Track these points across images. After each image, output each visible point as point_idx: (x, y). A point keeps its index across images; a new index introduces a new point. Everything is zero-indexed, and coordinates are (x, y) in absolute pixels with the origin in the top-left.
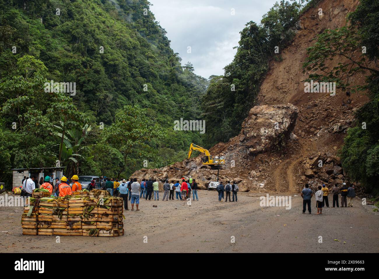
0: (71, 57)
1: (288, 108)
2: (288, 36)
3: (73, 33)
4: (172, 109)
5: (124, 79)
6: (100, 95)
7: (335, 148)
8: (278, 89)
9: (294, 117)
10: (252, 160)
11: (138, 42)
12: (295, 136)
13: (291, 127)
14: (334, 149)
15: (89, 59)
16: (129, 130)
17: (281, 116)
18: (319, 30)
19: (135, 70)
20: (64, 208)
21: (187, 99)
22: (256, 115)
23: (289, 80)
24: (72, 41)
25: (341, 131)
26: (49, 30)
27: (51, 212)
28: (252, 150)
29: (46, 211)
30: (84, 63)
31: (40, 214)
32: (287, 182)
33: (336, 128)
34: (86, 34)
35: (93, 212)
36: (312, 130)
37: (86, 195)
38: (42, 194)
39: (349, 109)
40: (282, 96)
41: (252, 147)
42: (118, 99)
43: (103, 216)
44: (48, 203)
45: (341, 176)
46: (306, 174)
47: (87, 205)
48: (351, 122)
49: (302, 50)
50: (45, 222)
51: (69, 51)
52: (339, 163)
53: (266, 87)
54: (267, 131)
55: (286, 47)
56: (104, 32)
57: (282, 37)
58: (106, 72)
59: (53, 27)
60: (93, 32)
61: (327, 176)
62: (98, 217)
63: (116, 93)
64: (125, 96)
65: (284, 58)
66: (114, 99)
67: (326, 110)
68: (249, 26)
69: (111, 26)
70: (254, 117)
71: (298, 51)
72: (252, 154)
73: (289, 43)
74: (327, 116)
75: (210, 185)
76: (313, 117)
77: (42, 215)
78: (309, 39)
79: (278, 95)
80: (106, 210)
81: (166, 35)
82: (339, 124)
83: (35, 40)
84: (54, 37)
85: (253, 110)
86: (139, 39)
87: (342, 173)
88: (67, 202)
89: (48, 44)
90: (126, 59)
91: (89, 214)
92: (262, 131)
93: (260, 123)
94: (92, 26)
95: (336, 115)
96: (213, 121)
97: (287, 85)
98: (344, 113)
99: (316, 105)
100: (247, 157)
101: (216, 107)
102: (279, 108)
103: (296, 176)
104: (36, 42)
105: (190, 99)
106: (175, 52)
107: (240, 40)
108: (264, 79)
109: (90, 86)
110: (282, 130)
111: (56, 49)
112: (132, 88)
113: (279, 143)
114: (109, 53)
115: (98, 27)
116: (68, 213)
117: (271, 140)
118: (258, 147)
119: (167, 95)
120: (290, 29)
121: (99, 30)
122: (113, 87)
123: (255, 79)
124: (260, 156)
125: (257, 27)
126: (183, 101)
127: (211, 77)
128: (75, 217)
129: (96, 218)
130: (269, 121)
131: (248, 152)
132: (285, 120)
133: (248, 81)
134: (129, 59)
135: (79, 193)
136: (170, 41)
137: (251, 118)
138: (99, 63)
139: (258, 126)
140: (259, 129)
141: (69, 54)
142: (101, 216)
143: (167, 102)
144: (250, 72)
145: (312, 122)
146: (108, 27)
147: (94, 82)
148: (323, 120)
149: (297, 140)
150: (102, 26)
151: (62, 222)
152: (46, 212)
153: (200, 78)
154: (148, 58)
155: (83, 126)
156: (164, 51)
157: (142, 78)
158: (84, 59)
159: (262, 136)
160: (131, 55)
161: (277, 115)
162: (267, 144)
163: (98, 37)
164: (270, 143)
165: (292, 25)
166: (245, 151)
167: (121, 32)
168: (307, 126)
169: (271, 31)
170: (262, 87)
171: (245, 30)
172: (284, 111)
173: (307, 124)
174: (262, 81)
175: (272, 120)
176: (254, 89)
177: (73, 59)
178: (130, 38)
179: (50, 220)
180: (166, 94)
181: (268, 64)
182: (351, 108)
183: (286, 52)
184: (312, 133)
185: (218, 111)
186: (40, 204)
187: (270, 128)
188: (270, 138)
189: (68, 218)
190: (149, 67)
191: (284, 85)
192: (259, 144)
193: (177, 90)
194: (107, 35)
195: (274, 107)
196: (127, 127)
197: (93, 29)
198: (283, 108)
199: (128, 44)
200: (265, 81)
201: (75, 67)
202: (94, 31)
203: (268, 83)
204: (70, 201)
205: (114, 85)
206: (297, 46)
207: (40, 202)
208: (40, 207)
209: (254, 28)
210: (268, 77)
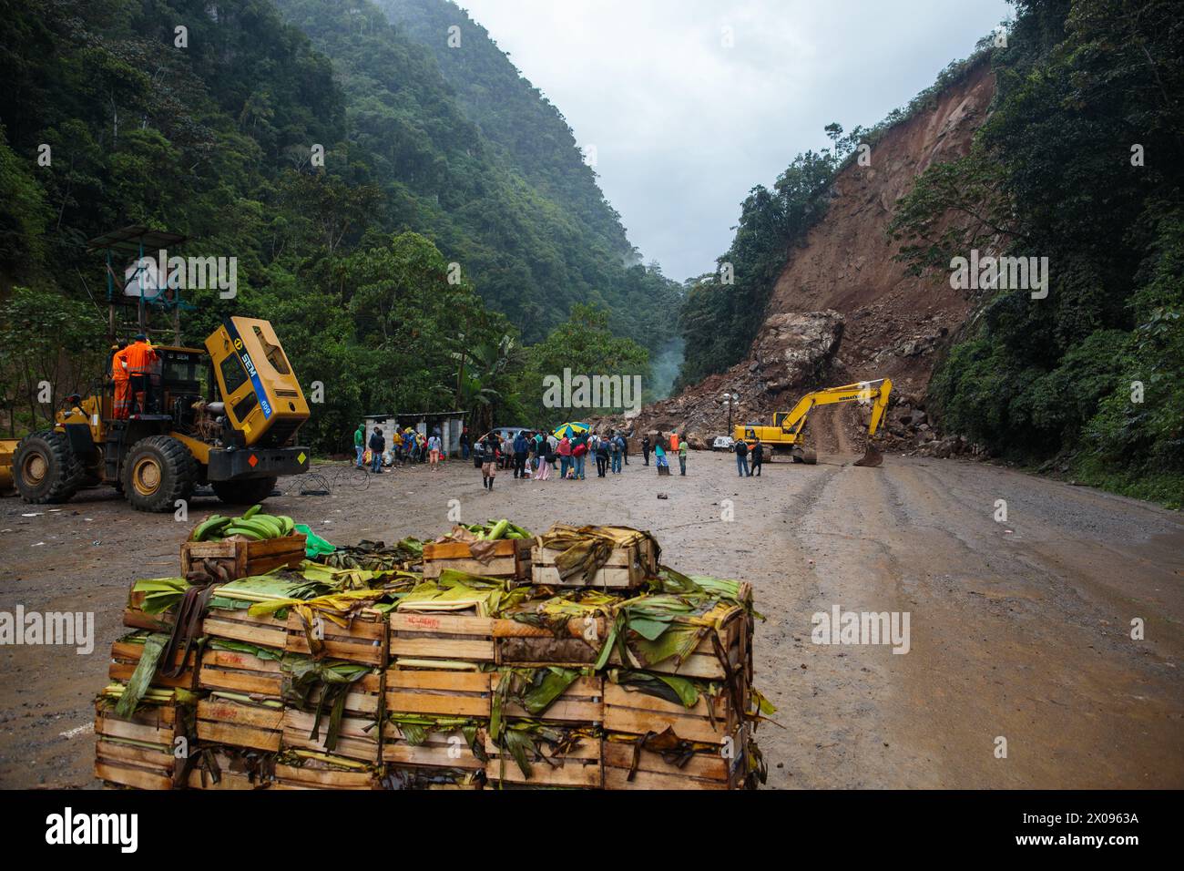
0: (482, 251)
1: (829, 317)
2: (817, 208)
3: (483, 216)
4: (630, 328)
5: (559, 284)
6: (526, 307)
7: (909, 380)
8: (802, 290)
9: (839, 330)
10: (771, 401)
11: (580, 230)
12: (840, 361)
13: (835, 347)
14: (907, 383)
15: (508, 254)
16: (580, 348)
17: (820, 330)
18: (868, 197)
19: (576, 271)
20: (356, 673)
21: (653, 313)
22: (776, 328)
23: (819, 276)
24: (482, 228)
25: (917, 353)
26: (449, 212)
27: (270, 684)
28: (771, 384)
29: (247, 676)
30: (499, 261)
31: (205, 693)
32: (835, 437)
33: (908, 348)
34: (503, 218)
35: (563, 711)
36: (865, 352)
37: (508, 566)
38: (238, 552)
39: (925, 319)
40: (808, 301)
41: (771, 379)
42: (551, 315)
43: (645, 756)
44: (259, 623)
45: (924, 426)
46: (864, 423)
47: (519, 657)
48: (933, 339)
49: (839, 229)
50: (234, 751)
51: (479, 243)
52: (919, 405)
53: (783, 288)
54: (796, 354)
55: (814, 225)
56: (529, 215)
57: (807, 211)
58: (532, 274)
59: (454, 208)
60: (513, 215)
61: (902, 426)
62: (603, 760)
63: (549, 305)
64: (562, 309)
65: (810, 242)
66: (545, 314)
67: (887, 321)
68: (755, 192)
69: (540, 208)
70: (773, 331)
71: (834, 231)
72: (771, 390)
73: (819, 219)
74: (889, 330)
75: (716, 441)
76: (865, 332)
77: (218, 705)
78: (851, 213)
79: (802, 300)
80: (670, 707)
81: (620, 221)
82: (914, 342)
83: (428, 228)
84: (456, 222)
85: (770, 321)
86: (580, 226)
87: (926, 422)
88: (379, 627)
89: (448, 234)
90: (562, 255)
91: (531, 732)
92: (788, 353)
93: (785, 341)
94: (512, 207)
95: (903, 329)
96: (699, 343)
97: (817, 284)
98: (918, 324)
99: (868, 314)
100: (764, 395)
101: (704, 320)
102: (814, 316)
103: (849, 427)
104: (429, 230)
105: (657, 314)
106: (633, 245)
107: (741, 215)
108: (780, 276)
109: (511, 294)
110: (821, 352)
111: (460, 240)
112: (572, 298)
113: (817, 372)
114: (537, 245)
115: (521, 209)
116: (383, 703)
117: (804, 369)
118: (781, 380)
119: (623, 308)
120: (820, 197)
121: (522, 212)
122: (543, 296)
123: (766, 276)
124: (785, 394)
125: (768, 195)
126: (647, 316)
127: (687, 281)
128: (437, 738)
129: (593, 762)
130: (798, 338)
131: (766, 388)
132: (826, 336)
133: (754, 280)
134: (566, 255)
135: (467, 554)
136: (626, 230)
137: (768, 334)
138: (522, 261)
139: (781, 347)
140: (782, 351)
141: (478, 246)
142: (629, 752)
143: (623, 318)
144: (757, 265)
145: (863, 340)
146: (535, 208)
147: (516, 288)
148: (883, 336)
149: (844, 368)
150: (526, 206)
151: (341, 768)
152: (247, 686)
153: (671, 281)
154: (595, 253)
155: (500, 340)
156: (618, 244)
157: (585, 283)
158: (500, 256)
159: (787, 362)
160: (569, 250)
161: (811, 328)
162: (796, 375)
163: (521, 222)
164: (801, 373)
165: (822, 190)
166: (759, 386)
167: (555, 215)
168: (856, 347)
169: (789, 201)
170: (776, 289)
171: (750, 200)
172: (823, 321)
173: (856, 343)
174: (777, 280)
175: (804, 337)
176: (764, 291)
177: (484, 254)
178: (567, 225)
179: (266, 742)
180: (621, 306)
181: (786, 253)
182: (929, 317)
183: (815, 233)
184: (866, 357)
185: (707, 327)
186: (212, 626)
187: (801, 348)
188: (800, 364)
189: (385, 740)
190: (596, 267)
191: (812, 284)
192: (784, 373)
193: (638, 300)
194: (534, 220)
195: (805, 316)
196: (576, 344)
197: (514, 211)
198: (821, 317)
199: (565, 232)
200: (782, 278)
201: (488, 266)
202: (515, 213)
203: (785, 281)
204: (398, 622)
205: (544, 293)
206: (832, 224)
207: (204, 615)
208: (206, 648)
209: (763, 195)
210: (786, 273)
